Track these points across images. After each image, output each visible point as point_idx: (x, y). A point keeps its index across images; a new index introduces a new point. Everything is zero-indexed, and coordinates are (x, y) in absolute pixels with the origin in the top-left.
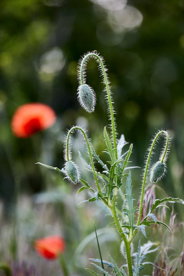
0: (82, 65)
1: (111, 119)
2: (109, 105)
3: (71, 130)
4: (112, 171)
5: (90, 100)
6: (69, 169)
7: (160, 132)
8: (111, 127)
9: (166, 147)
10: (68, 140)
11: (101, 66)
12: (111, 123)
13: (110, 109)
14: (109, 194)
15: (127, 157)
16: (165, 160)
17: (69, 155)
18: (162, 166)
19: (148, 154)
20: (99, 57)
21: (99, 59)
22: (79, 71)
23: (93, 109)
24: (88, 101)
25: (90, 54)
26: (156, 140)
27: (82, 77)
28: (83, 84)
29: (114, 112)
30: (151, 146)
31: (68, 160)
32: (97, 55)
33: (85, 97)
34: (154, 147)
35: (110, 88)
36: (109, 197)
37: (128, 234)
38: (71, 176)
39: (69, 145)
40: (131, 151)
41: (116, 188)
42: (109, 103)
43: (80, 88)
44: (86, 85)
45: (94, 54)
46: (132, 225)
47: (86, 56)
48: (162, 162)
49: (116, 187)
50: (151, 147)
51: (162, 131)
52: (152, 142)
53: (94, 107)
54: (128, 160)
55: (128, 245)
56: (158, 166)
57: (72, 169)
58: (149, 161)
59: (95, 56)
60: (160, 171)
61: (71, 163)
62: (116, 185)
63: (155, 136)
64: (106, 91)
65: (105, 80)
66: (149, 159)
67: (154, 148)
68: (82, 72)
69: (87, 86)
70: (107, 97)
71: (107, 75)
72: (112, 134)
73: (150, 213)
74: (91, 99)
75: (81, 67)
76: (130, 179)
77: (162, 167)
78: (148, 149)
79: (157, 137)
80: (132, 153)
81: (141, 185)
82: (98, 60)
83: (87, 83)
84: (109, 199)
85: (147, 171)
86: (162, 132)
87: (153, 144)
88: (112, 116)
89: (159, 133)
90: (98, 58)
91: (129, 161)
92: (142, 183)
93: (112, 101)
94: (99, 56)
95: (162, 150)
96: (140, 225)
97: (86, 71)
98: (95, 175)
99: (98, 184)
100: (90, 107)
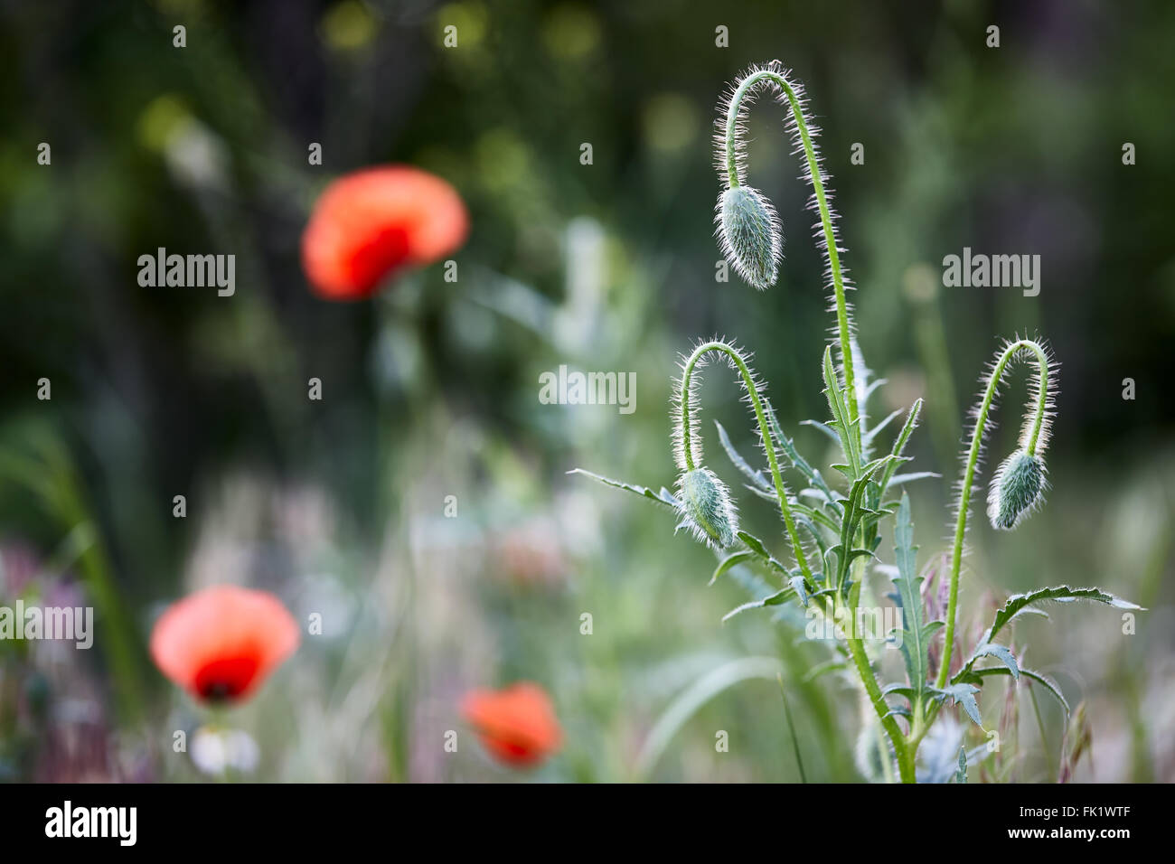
0: (730, 114)
1: (835, 308)
2: (827, 257)
3: (694, 355)
4: (853, 498)
5: (760, 242)
6: (699, 498)
7: (1012, 347)
8: (838, 336)
9: (1038, 398)
10: (686, 392)
11: (793, 118)
12: (836, 324)
13: (830, 273)
14: (839, 578)
15: (899, 445)
16: (1041, 445)
17: (693, 448)
18: (1034, 466)
19: (973, 429)
20: (789, 84)
21: (788, 91)
22: (720, 138)
23: (774, 277)
24: (754, 245)
25: (757, 74)
26: (998, 376)
27: (733, 162)
28: (735, 185)
29: (845, 284)
30: (981, 399)
31: (691, 466)
32: (783, 78)
33: (744, 234)
34: (992, 402)
35: (828, 197)
36: (840, 588)
37: (908, 715)
38: (704, 523)
39: (690, 413)
40: (913, 421)
41: (862, 557)
42: (826, 250)
43: (726, 199)
44: (745, 188)
45: (772, 73)
46: (923, 683)
47: (744, 84)
48: (1032, 452)
49: (861, 553)
50: (983, 404)
51: (1019, 342)
52: (983, 386)
53: (775, 270)
54: (900, 453)
55: (909, 756)
56: (1019, 469)
57: (707, 497)
58: (976, 453)
59: (773, 79)
60: (1028, 487)
61: (704, 476)
62: (862, 547)
63: (996, 364)
64: (817, 208)
65: (809, 167)
66: (978, 446)
67: (992, 407)
68: (732, 142)
69: (752, 191)
70: (822, 228)
71: (815, 150)
72: (841, 362)
73: (989, 642)
74: (767, 241)
75: (729, 124)
76: (908, 520)
77: (1035, 471)
78: (970, 412)
79: (1003, 368)
80: (915, 430)
81: (949, 540)
82: (784, 95)
83: (749, 181)
84: (838, 595)
85: (969, 492)
86: (1022, 346)
87: (987, 391)
88: (840, 297)
89: (1007, 351)
90: (785, 89)
91: (902, 456)
92: (953, 534)
93: (839, 245)
94: (788, 80)
95: (1026, 411)
96: (952, 682)
97: (745, 137)
98: (788, 513)
99: (799, 545)
100: (762, 268)
